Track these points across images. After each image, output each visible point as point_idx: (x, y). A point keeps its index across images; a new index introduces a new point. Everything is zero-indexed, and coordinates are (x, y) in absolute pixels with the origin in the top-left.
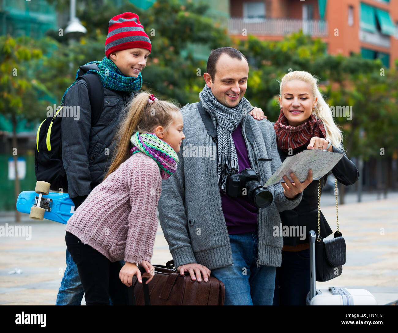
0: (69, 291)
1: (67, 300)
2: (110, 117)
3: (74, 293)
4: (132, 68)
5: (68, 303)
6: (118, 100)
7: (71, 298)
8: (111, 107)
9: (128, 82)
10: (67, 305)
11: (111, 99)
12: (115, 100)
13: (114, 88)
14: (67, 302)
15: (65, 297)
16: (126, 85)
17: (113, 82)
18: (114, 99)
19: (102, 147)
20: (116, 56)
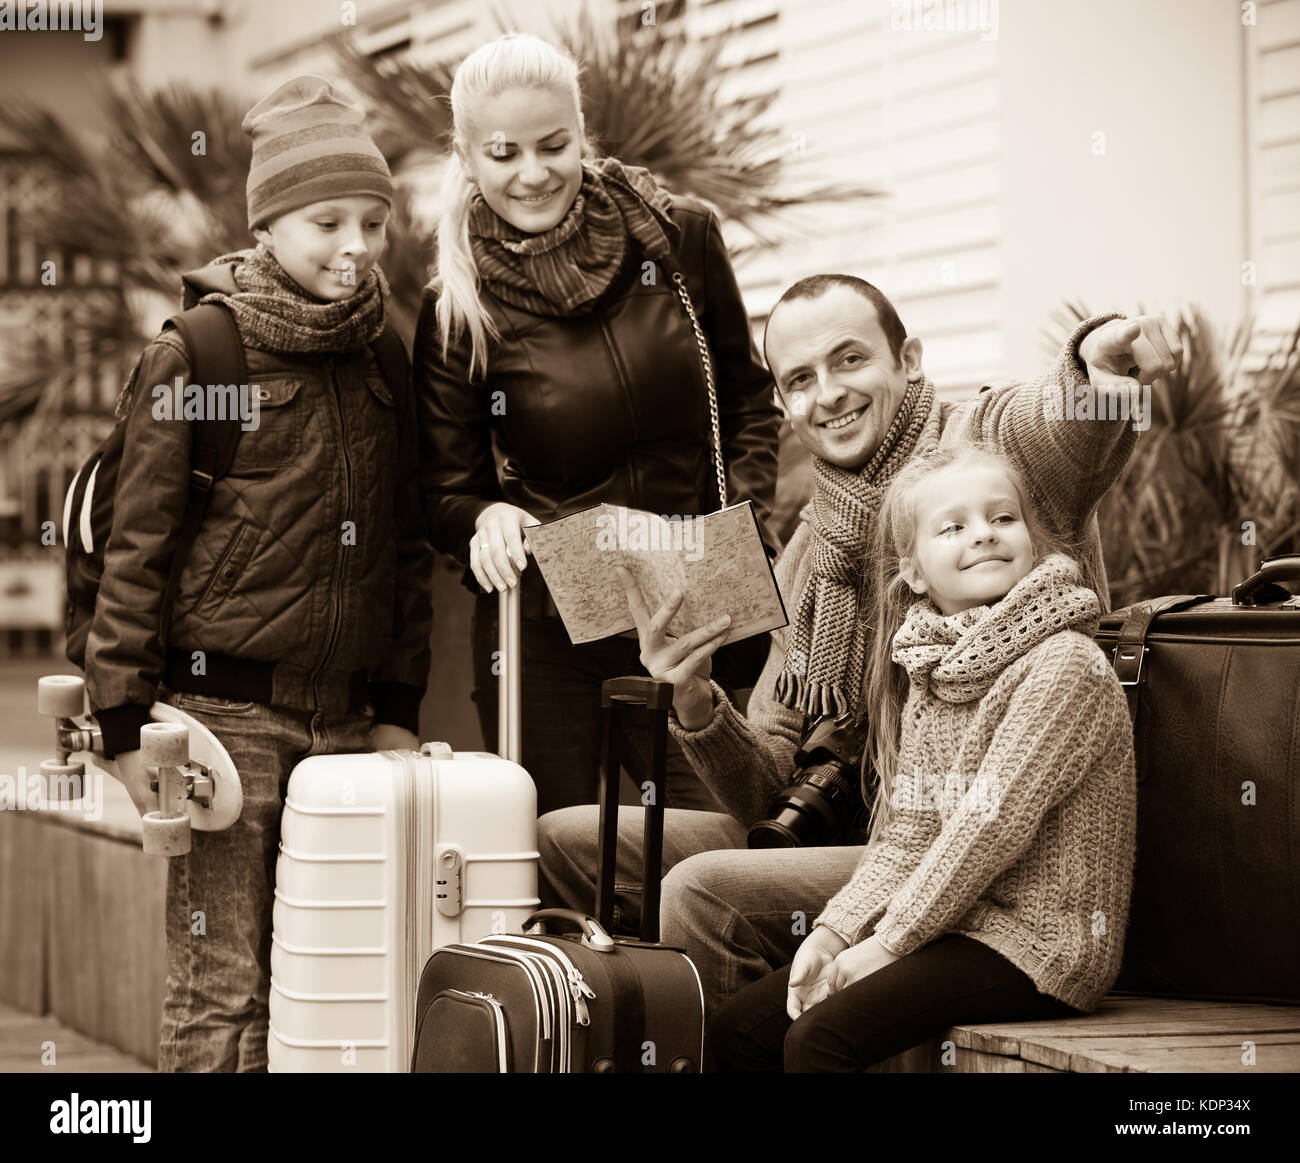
0: (212, 1023)
1: (210, 1056)
2: (279, 442)
3: (228, 1027)
4: (324, 268)
5: (216, 1064)
6: (298, 385)
7: (224, 1045)
8: (276, 411)
9: (325, 320)
10: (214, 1070)
11: (272, 384)
12: (287, 384)
13: (283, 345)
14: (212, 1060)
15: (202, 1046)
16: (319, 332)
17: (276, 326)
18: (285, 381)
19: (260, 536)
20: (270, 234)
